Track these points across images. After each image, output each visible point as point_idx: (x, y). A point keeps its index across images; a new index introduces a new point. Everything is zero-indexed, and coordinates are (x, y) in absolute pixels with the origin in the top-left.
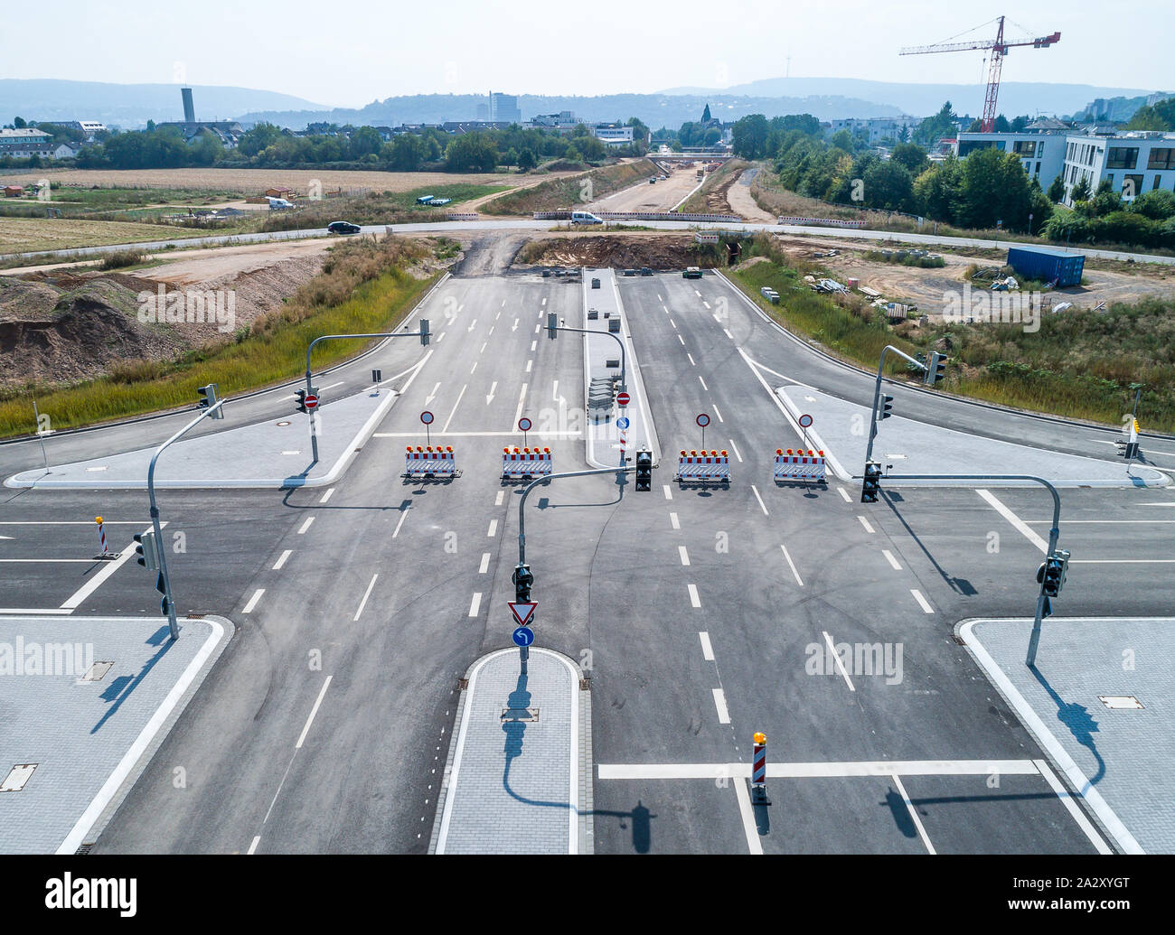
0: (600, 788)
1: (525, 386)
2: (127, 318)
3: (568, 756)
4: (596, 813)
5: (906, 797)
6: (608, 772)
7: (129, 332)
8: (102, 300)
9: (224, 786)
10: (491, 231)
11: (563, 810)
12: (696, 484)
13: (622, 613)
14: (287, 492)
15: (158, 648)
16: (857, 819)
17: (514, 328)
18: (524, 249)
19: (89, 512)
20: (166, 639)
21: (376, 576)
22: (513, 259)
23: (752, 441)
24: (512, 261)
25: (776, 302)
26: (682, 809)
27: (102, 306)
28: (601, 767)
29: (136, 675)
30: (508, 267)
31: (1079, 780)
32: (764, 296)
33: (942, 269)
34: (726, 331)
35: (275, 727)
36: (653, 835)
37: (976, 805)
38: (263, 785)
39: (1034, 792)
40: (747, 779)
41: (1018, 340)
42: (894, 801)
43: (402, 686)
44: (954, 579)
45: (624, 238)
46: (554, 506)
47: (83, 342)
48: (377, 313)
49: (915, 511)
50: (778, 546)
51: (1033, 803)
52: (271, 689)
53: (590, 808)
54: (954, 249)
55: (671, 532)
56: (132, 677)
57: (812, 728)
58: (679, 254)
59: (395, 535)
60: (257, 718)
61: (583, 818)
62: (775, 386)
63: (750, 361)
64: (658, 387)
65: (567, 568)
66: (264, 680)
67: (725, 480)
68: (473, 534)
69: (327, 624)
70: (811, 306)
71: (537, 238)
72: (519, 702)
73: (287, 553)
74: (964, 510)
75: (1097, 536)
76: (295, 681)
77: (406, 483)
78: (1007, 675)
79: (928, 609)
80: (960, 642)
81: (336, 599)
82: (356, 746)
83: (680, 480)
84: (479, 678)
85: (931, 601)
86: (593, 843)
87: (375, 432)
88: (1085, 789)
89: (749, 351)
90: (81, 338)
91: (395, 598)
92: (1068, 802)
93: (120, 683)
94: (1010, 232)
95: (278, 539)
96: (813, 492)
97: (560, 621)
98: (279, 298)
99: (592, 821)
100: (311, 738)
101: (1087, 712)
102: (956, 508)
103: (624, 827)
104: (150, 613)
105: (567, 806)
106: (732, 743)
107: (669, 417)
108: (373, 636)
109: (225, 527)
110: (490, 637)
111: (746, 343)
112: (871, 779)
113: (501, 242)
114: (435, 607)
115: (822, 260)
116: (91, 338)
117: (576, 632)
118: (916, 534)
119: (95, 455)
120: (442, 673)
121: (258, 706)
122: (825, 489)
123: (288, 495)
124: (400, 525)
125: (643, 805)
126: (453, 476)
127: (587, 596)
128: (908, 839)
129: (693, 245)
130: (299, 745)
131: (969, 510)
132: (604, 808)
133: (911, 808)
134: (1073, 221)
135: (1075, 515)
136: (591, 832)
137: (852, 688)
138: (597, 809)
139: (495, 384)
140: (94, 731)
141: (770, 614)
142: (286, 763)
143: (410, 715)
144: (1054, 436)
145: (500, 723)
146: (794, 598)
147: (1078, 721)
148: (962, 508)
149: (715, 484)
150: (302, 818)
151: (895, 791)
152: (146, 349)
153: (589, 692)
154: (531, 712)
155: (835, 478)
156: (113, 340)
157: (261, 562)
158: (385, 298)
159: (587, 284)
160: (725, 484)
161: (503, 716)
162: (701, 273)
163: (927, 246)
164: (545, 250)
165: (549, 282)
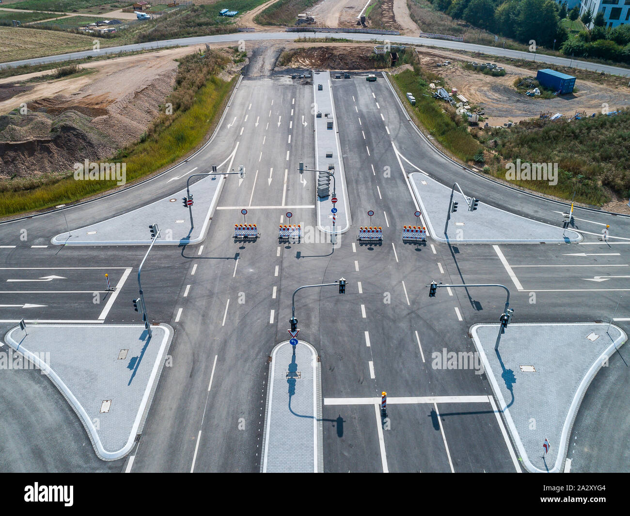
0: (325, 409)
1: (287, 171)
2: (87, 134)
3: (313, 394)
4: (323, 420)
5: (438, 413)
6: (328, 401)
7: (89, 142)
8: (74, 125)
9: (183, 409)
10: (262, 41)
11: (312, 419)
12: (367, 242)
13: (334, 321)
14: (182, 247)
15: (145, 342)
16: (419, 423)
17: (279, 124)
18: (281, 56)
19: (96, 261)
20: (147, 336)
21: (229, 300)
22: (276, 63)
23: (394, 213)
24: (275, 65)
25: (413, 104)
26: (355, 418)
27: (74, 129)
28: (325, 399)
29: (139, 356)
30: (273, 70)
31: (503, 405)
32: (408, 99)
33: (503, 78)
34: (386, 127)
35: (199, 380)
36: (344, 429)
37: (463, 416)
38: (199, 408)
39: (485, 410)
40: (379, 405)
41: (530, 143)
42: (433, 414)
43: (246, 361)
44: (474, 301)
45: (335, 48)
46: (303, 257)
47: (67, 149)
48: (207, 112)
49: (464, 260)
50: (401, 282)
51: (484, 415)
52: (194, 362)
53: (321, 418)
54: (512, 61)
55: (355, 273)
56: (137, 357)
57: (407, 381)
58: (365, 60)
59: (234, 276)
60: (191, 376)
61: (319, 422)
62: (408, 173)
63: (397, 152)
64: (351, 173)
65: (310, 295)
66: (190, 357)
67: (380, 240)
68: (268, 275)
69: (212, 327)
70: (431, 110)
71: (288, 47)
72: (293, 368)
73: (188, 287)
74: (485, 259)
75: (540, 275)
76: (203, 357)
77: (236, 241)
78: (486, 354)
79: (460, 319)
80: (470, 336)
81: (213, 313)
82: (231, 390)
83: (360, 240)
84: (276, 357)
85: (462, 313)
86: (322, 433)
87: (217, 206)
88: (505, 409)
89: (397, 144)
90: (66, 147)
91: (238, 313)
92: (497, 415)
93: (134, 360)
94: (544, 48)
95: (183, 278)
96: (420, 247)
97: (308, 326)
98: (157, 105)
99: (322, 423)
100: (213, 387)
101: (514, 373)
102: (482, 258)
103: (334, 426)
104: (137, 322)
105: (313, 417)
106: (375, 388)
107: (356, 195)
108: (231, 334)
109: (159, 270)
110: (279, 335)
111: (396, 138)
112: (426, 404)
113: (269, 51)
114: (255, 318)
115: (440, 69)
116: (72, 147)
117: (314, 331)
118: (462, 274)
119: (88, 222)
120: (261, 353)
121: (190, 371)
122: (425, 245)
123: (183, 249)
124: (236, 269)
125: (341, 416)
126: (257, 237)
127: (319, 311)
128: (436, 431)
129: (372, 54)
130: (209, 390)
131: (488, 259)
132: (327, 418)
133: (439, 418)
134: (577, 44)
135: (534, 262)
136: (321, 428)
137: (424, 361)
138: (324, 418)
139: (272, 169)
140: (129, 384)
141: (394, 321)
142: (206, 399)
143: (250, 375)
144: (536, 209)
145: (286, 379)
146: (405, 312)
147: (509, 377)
148: (484, 258)
149: (375, 242)
150: (215, 423)
151: (434, 410)
152: (98, 151)
153: (320, 363)
154: (298, 374)
155: (430, 238)
156: (82, 147)
157: (178, 292)
158: (211, 99)
159: (315, 87)
160: (379, 242)
161: (287, 376)
162: (376, 78)
163: (498, 57)
164: (292, 56)
165: (295, 84)
